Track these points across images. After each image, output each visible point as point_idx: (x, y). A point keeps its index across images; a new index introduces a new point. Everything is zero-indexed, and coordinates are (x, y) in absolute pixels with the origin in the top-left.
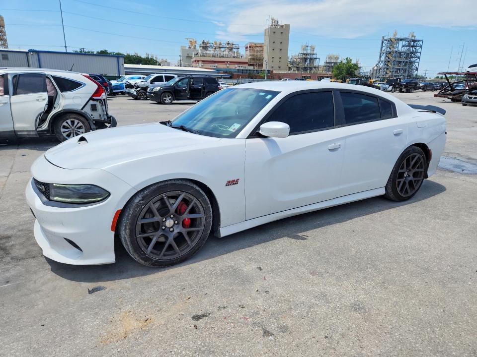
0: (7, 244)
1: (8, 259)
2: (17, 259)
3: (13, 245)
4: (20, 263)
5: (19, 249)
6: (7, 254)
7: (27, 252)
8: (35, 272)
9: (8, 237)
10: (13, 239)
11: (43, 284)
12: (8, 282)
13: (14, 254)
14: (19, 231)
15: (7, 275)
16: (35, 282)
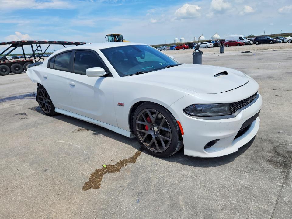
0: (273, 155)
1: (276, 144)
2: (271, 142)
3: (270, 152)
4: (269, 139)
5: (267, 147)
6: (275, 147)
7: (263, 142)
8: (264, 131)
9: (270, 161)
10: (267, 158)
11: (264, 126)
12: (279, 132)
13: (271, 145)
14: (259, 163)
15: (278, 136)
16: (267, 128)
